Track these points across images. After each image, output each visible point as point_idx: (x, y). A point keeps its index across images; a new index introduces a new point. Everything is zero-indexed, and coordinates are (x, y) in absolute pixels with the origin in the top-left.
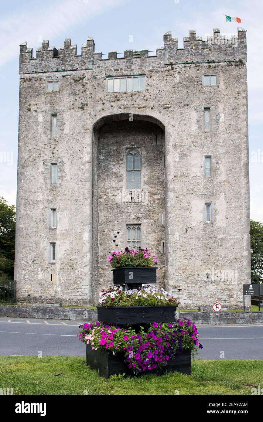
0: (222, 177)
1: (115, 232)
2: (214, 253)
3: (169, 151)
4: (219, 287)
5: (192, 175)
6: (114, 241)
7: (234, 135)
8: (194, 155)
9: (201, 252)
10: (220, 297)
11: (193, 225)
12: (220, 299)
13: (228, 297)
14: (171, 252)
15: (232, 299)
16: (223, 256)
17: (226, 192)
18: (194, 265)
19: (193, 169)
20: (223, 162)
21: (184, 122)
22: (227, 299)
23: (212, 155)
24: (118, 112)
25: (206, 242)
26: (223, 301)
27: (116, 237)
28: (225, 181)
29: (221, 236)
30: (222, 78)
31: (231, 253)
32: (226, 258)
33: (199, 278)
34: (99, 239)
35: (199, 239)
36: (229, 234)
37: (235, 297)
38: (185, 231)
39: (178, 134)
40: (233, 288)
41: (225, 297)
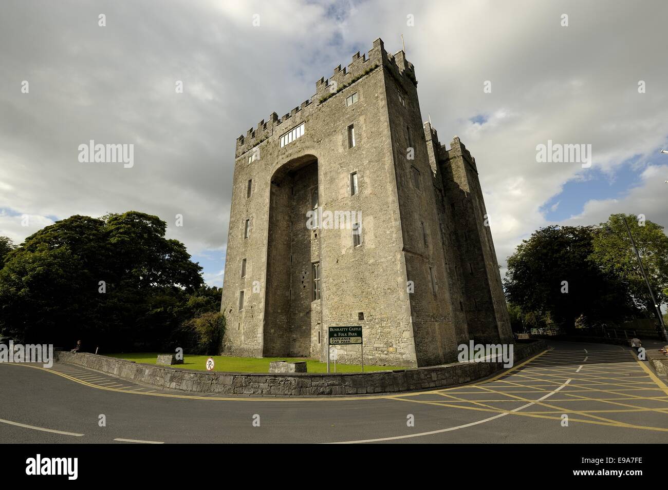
0: (368, 191)
1: (303, 272)
2: (366, 283)
3: (321, 181)
4: (374, 331)
5: (340, 197)
6: (303, 282)
7: (376, 141)
8: (342, 176)
9: (352, 284)
10: (376, 345)
11: (343, 252)
12: (377, 349)
13: (385, 346)
14: (325, 288)
15: (391, 349)
16: (375, 287)
17: (373, 205)
18: (345, 303)
19: (342, 191)
20: (368, 174)
21: (332, 148)
22: (384, 349)
23: (357, 170)
24: (286, 161)
25: (357, 270)
26: (380, 352)
27: (304, 277)
28: (371, 194)
29: (371, 261)
30: (361, 92)
31: (384, 281)
32: (379, 289)
33: (352, 320)
34: (291, 282)
35: (349, 268)
36: (380, 257)
37: (394, 346)
38: (335, 262)
39: (328, 161)
40: (390, 332)
41: (382, 346)
